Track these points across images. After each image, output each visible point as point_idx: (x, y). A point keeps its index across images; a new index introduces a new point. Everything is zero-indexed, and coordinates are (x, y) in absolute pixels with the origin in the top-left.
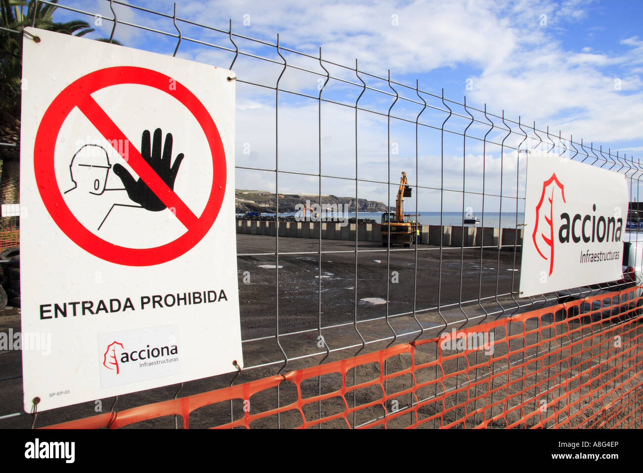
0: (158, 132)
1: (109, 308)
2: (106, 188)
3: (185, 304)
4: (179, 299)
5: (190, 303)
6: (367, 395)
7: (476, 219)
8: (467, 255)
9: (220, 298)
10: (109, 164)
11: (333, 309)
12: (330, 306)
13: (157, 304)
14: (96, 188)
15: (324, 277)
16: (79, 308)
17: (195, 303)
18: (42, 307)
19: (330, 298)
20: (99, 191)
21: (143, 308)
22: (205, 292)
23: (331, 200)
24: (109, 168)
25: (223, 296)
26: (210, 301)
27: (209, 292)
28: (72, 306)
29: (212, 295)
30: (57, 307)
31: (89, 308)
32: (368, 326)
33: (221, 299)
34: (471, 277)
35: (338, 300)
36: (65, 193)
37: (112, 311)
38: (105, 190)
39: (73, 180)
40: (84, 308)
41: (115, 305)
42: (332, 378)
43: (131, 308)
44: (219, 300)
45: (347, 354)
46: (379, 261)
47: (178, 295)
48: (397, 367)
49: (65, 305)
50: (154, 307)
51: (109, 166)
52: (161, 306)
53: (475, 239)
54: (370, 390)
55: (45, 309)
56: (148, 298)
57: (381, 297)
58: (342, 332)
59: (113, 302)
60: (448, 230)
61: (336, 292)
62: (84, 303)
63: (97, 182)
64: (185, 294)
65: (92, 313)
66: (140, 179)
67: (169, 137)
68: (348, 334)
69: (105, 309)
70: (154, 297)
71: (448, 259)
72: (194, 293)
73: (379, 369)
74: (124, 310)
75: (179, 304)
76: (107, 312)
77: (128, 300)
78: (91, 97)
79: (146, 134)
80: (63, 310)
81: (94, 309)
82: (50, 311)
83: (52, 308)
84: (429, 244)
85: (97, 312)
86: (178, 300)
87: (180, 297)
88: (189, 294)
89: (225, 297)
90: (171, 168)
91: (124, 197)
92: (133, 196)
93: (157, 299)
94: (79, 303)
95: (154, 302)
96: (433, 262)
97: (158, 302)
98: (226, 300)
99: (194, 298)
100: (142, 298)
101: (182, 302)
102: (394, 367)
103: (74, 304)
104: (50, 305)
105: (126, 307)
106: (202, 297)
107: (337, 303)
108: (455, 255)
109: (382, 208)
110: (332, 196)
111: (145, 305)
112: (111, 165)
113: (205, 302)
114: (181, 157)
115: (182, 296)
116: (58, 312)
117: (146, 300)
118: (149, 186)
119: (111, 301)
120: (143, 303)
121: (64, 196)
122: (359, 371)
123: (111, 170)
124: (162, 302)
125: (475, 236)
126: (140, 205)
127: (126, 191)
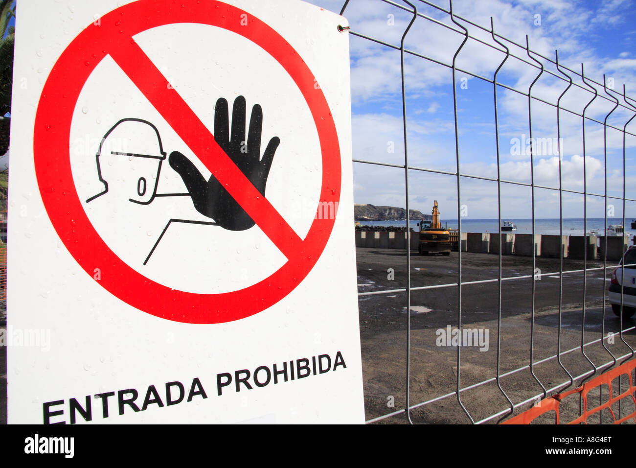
0: (240, 102)
1: (164, 399)
2: (157, 193)
3: (286, 379)
4: (276, 373)
5: (293, 378)
6: (423, 413)
7: (512, 226)
8: (507, 262)
9: (337, 364)
10: (162, 152)
11: (376, 317)
12: (374, 314)
13: (242, 385)
14: (141, 192)
15: (366, 285)
16: (113, 402)
17: (300, 376)
18: (46, 406)
19: (373, 306)
20: (146, 198)
21: (220, 393)
22: (314, 358)
23: (368, 208)
24: (162, 159)
25: (340, 361)
26: (321, 372)
27: (320, 357)
28: (100, 400)
29: (325, 361)
30: (74, 403)
31: (130, 402)
32: (417, 337)
33: (337, 367)
34: (512, 284)
35: (382, 308)
36: (88, 201)
37: (170, 403)
38: (155, 195)
39: (101, 179)
40: (122, 402)
41: (175, 392)
42: (385, 393)
43: (200, 396)
44: (335, 369)
45: (398, 367)
46: (418, 269)
47: (275, 366)
48: (452, 382)
49: (88, 399)
50: (238, 389)
51: (162, 156)
52: (249, 387)
53: (513, 246)
54: (426, 407)
55: (52, 409)
56: (228, 375)
57: (424, 305)
58: (390, 344)
59: (172, 387)
60: (486, 237)
61: (379, 300)
62: (121, 393)
63: (142, 182)
64: (285, 364)
65: (136, 409)
66: (212, 178)
67: (257, 110)
68: (397, 346)
69: (158, 400)
70: (237, 373)
71: (487, 266)
72: (299, 361)
73: (433, 384)
74: (190, 399)
75: (276, 382)
76: (161, 405)
77: (196, 381)
78: (133, 40)
79: (221, 104)
80: (85, 408)
81: (139, 402)
82: (61, 412)
83: (66, 407)
84: (467, 252)
85: (145, 408)
86: (274, 374)
87: (278, 370)
88: (292, 363)
89: (343, 363)
90: (260, 160)
91: (186, 207)
92: (201, 206)
93: (242, 376)
94: (112, 394)
95: (238, 381)
96: (473, 269)
97: (245, 381)
98: (345, 367)
99: (299, 368)
100: (219, 376)
101: (281, 377)
102: (449, 382)
103: (105, 397)
104: (62, 402)
105: (192, 393)
106: (311, 366)
107: (381, 311)
108: (494, 262)
109: (418, 216)
110: (370, 205)
111: (223, 388)
112: (165, 154)
113: (315, 373)
114: (275, 143)
115: (280, 368)
116: (77, 412)
117: (224, 380)
118: (226, 188)
119: (168, 385)
120: (220, 385)
121: (86, 207)
122: (412, 386)
123: (166, 162)
124: (251, 381)
125: (513, 243)
126: (212, 221)
127: (189, 197)
